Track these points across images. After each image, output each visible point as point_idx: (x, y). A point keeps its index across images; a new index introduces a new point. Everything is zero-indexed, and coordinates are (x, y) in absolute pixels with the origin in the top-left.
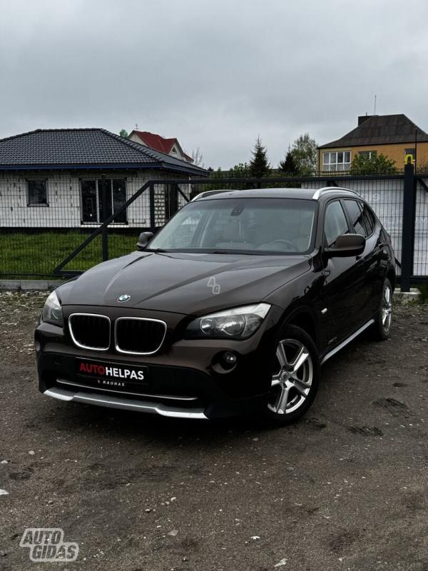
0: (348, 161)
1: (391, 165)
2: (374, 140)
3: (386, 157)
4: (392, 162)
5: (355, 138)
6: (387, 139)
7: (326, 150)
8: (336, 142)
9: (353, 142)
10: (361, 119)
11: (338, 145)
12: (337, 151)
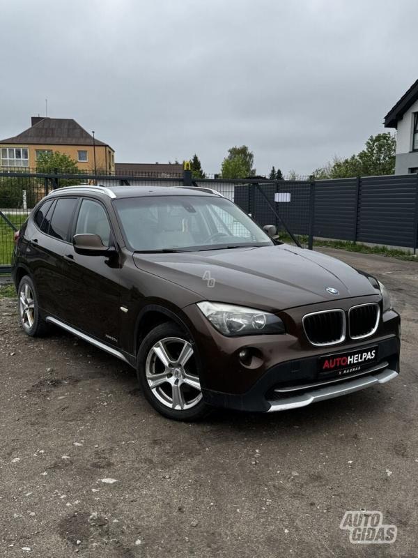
0: (26, 158)
1: (74, 164)
2: (49, 140)
3: (69, 157)
4: (74, 162)
5: (31, 136)
6: (61, 140)
7: (4, 146)
8: (13, 138)
9: (29, 140)
10: (35, 120)
11: (14, 141)
12: (15, 147)
